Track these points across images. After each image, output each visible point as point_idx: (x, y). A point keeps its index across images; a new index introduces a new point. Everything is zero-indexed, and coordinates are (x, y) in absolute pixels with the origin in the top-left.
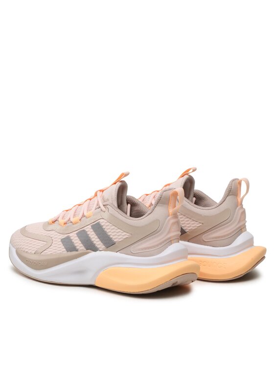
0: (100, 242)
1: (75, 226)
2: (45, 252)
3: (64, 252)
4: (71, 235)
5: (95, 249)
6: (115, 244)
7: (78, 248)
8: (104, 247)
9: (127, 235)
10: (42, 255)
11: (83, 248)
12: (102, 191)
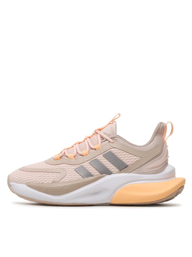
0: (113, 167)
1: (85, 157)
2: (62, 180)
3: (81, 179)
4: (83, 164)
5: (109, 173)
6: (128, 166)
7: (92, 174)
8: (117, 170)
9: (137, 159)
10: (61, 183)
11: (98, 173)
12: (100, 130)
